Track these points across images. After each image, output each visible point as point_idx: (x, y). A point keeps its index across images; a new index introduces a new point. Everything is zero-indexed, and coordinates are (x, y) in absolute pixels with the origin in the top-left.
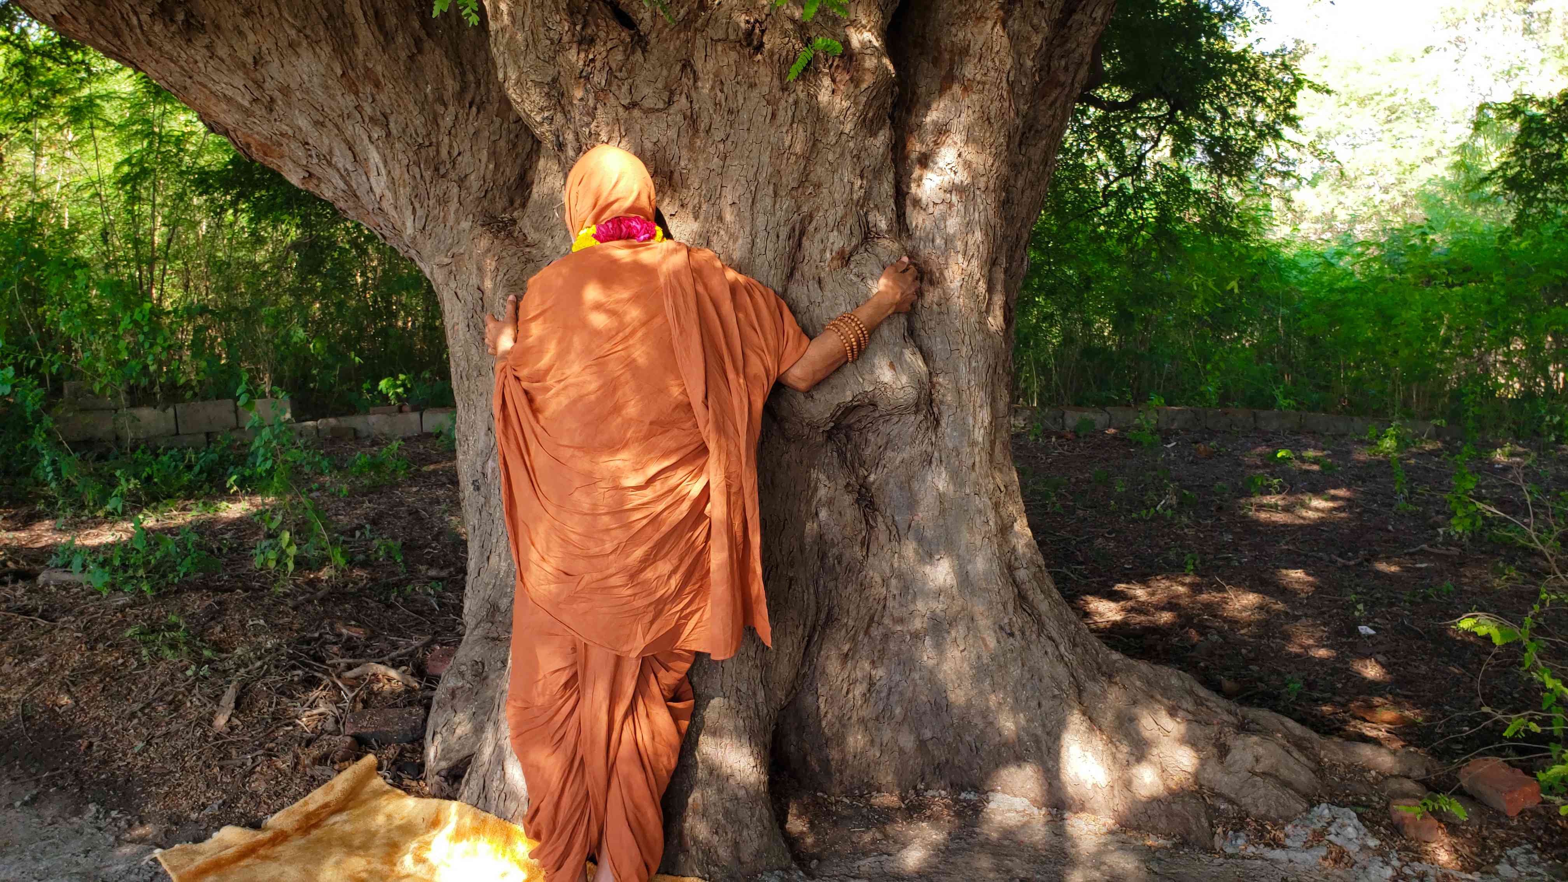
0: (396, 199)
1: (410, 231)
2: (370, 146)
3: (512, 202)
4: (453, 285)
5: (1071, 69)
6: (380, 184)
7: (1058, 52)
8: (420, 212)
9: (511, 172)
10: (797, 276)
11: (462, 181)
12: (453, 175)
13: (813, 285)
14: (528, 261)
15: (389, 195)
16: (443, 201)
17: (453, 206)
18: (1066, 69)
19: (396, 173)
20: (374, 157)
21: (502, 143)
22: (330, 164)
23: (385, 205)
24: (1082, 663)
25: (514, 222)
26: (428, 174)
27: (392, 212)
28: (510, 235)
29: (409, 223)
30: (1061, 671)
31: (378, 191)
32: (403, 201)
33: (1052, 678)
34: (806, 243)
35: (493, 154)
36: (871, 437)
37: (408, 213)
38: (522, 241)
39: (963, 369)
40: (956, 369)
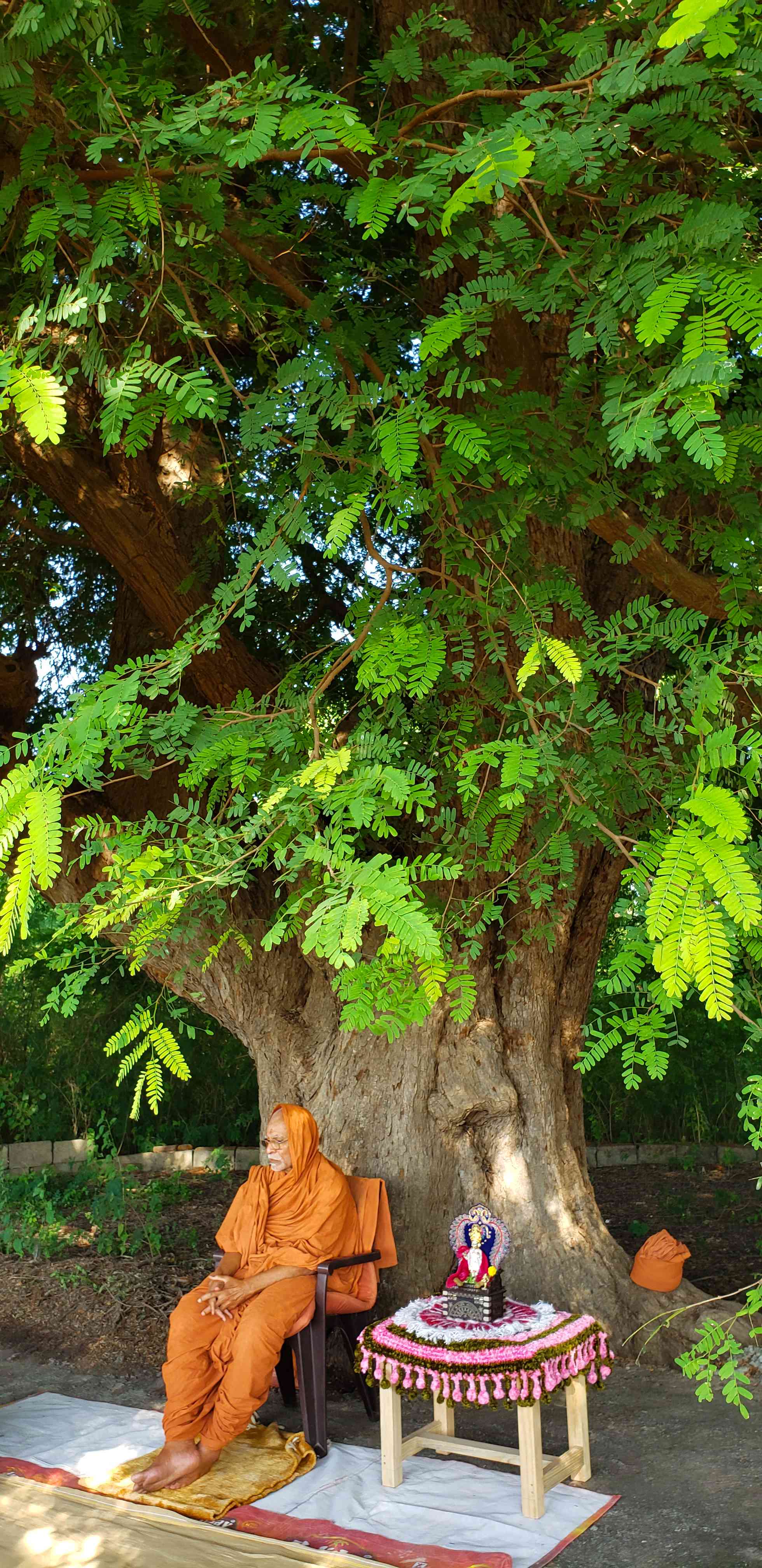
0: (234, 1001)
1: (240, 1019)
2: (223, 975)
3: (296, 1002)
4: (263, 1050)
5: (595, 926)
6: (225, 994)
7: (586, 918)
8: (247, 1009)
9: (296, 985)
10: (444, 1041)
11: (270, 992)
12: (265, 988)
13: (451, 1046)
14: (306, 1036)
15: (230, 999)
16: (260, 1003)
17: (266, 1005)
18: (592, 927)
19: (235, 988)
20: (224, 979)
21: (293, 970)
22: (200, 984)
23: (227, 1005)
24: (617, 1268)
25: (298, 1013)
26: (252, 988)
27: (231, 1009)
28: (296, 1021)
29: (240, 1016)
30: (604, 1271)
31: (224, 998)
32: (238, 1003)
33: (599, 1276)
34: (447, 1025)
35: (288, 976)
36: (487, 1130)
37: (241, 1010)
38: (304, 1026)
39: (537, 1092)
40: (533, 1092)
